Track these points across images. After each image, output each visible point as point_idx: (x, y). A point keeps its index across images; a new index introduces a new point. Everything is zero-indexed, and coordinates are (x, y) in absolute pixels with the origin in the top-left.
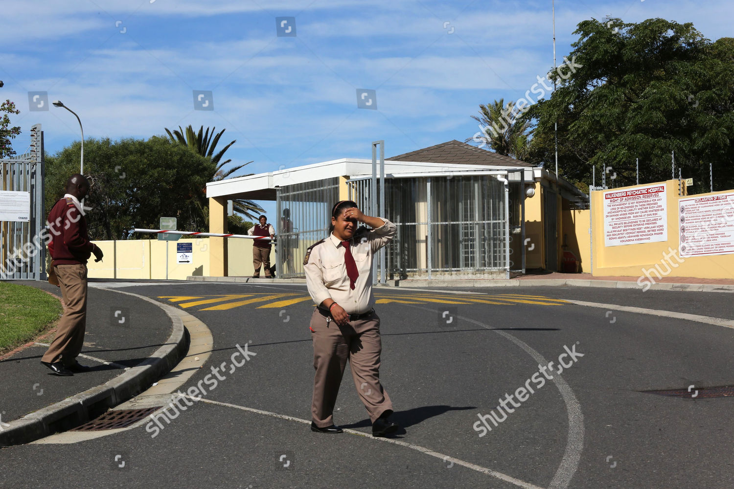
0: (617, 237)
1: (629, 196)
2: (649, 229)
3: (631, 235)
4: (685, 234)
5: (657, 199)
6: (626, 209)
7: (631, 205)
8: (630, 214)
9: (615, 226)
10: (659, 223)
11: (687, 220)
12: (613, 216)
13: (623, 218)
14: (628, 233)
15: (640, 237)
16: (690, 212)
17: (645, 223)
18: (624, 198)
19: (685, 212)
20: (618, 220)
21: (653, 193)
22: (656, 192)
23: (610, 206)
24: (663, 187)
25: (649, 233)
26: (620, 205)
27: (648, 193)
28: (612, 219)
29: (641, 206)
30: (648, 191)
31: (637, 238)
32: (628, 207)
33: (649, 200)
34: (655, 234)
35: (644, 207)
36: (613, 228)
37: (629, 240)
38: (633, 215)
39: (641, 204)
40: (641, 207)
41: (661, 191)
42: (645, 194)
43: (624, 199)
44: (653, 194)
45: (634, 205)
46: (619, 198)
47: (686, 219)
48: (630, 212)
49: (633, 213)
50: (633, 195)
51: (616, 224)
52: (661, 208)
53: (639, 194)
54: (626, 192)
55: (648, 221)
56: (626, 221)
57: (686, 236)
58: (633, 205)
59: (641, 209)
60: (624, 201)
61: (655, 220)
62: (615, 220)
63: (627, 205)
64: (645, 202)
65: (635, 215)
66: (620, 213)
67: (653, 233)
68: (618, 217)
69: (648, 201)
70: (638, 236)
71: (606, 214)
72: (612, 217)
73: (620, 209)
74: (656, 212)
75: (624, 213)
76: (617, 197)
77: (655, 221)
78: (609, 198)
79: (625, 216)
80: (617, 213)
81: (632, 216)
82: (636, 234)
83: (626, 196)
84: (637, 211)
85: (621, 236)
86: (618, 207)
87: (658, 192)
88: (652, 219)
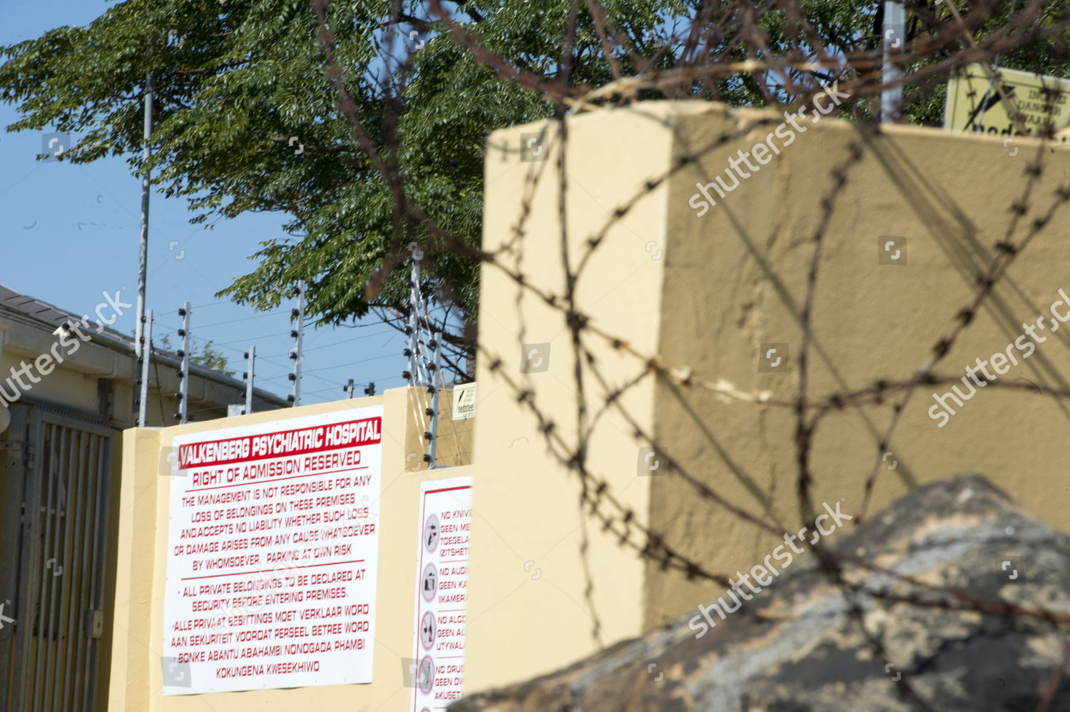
0: (207, 649)
1: (257, 457)
2: (318, 621)
3: (254, 644)
4: (433, 653)
5: (353, 475)
6: (247, 519)
7: (263, 501)
8: (257, 542)
9: (203, 597)
10: (357, 592)
11: (445, 586)
12: (201, 548)
13: (230, 562)
14: (244, 636)
15: (285, 658)
16: (457, 547)
17: (304, 589)
18: (242, 465)
19: (441, 546)
20: (215, 571)
21: (341, 446)
22: (354, 443)
23: (190, 502)
24: (379, 419)
25: (317, 640)
26: (227, 498)
27: (323, 448)
28: (196, 565)
29: (298, 506)
30: (322, 437)
31: (273, 660)
32: (252, 511)
33: (325, 478)
34: (339, 645)
35: (308, 513)
36: (197, 607)
37: (247, 671)
38: (267, 549)
39: (298, 497)
40: (296, 513)
41: (370, 442)
42: (315, 450)
43: (241, 472)
44: (343, 451)
45: (274, 501)
46: (225, 467)
47: (441, 579)
48: (259, 534)
49: (269, 540)
50: (273, 455)
51: (205, 590)
52: (362, 522)
53: (295, 452)
54: (251, 438)
55: (318, 579)
56: (245, 578)
57: (437, 663)
58: (268, 501)
59: (297, 521)
60: (239, 480)
61: (342, 576)
62: (203, 571)
63: (250, 502)
64: (313, 488)
65: (274, 549)
66: (223, 538)
67: (331, 638)
68: (214, 556)
69: (321, 486)
70: (276, 650)
71: (175, 540)
72: (195, 557)
73: (223, 521)
74: (347, 541)
75: (237, 536)
76: (216, 463)
77: (339, 584)
78: (190, 466)
79: (239, 553)
80: (213, 539)
81: (263, 552)
82: (273, 641)
83: (250, 458)
84: (281, 530)
85: (219, 647)
86: (219, 506)
87: (361, 443)
88: (330, 570)
